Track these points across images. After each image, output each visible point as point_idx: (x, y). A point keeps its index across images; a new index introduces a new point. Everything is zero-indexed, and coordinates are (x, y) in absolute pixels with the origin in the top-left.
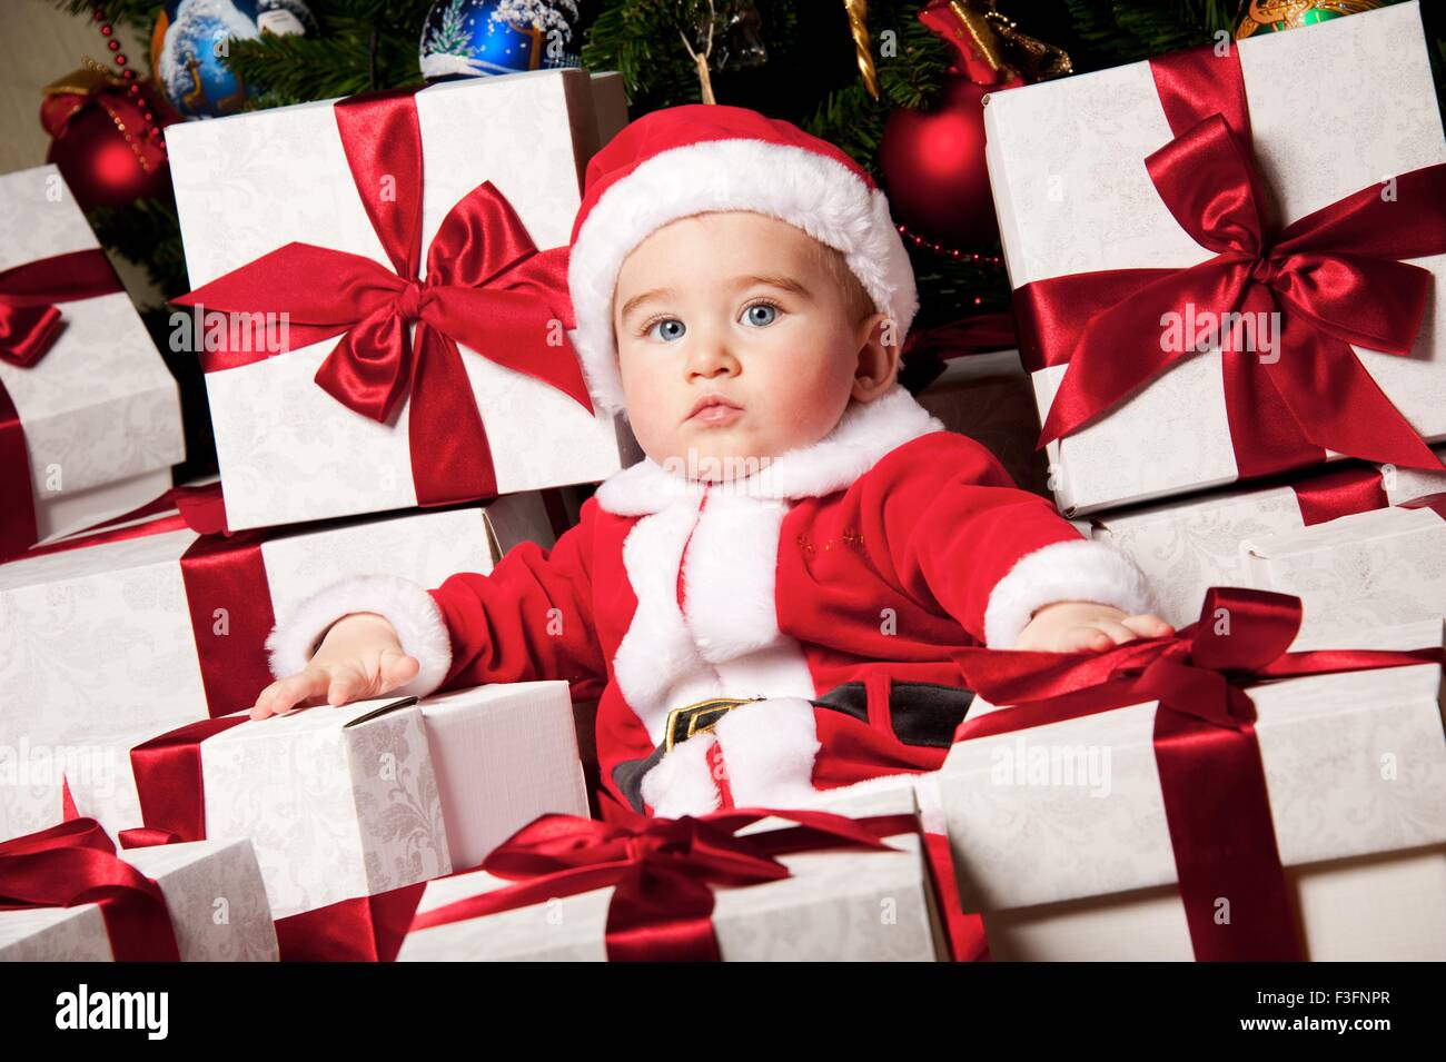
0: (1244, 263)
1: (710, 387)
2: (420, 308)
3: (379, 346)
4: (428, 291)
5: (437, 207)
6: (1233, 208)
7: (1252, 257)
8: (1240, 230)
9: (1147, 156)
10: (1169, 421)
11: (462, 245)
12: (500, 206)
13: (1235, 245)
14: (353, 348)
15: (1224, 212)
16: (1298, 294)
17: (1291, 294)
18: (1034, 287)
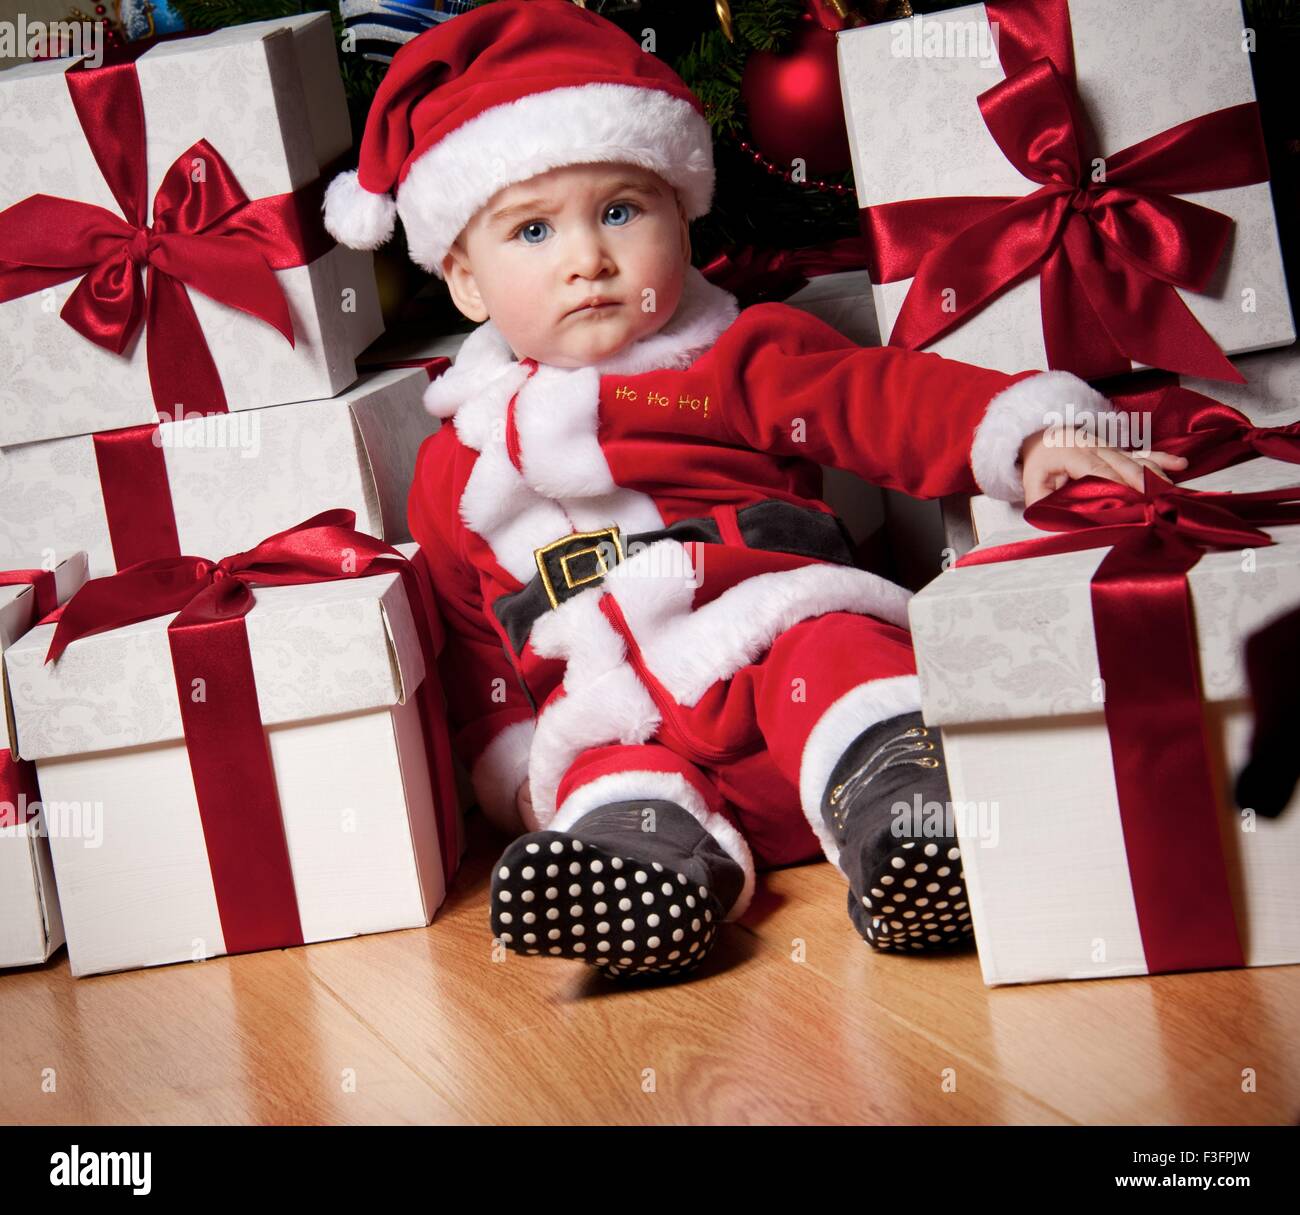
0: (1064, 194)
1: (598, 289)
2: (149, 252)
3: (114, 287)
4: (156, 237)
5: (159, 163)
6: (1054, 143)
7: (1073, 188)
8: (1060, 163)
9: (979, 94)
10: (991, 334)
11: (183, 197)
12: (216, 161)
13: (1056, 177)
14: (93, 289)
15: (1048, 147)
16: (1109, 227)
17: (1104, 225)
18: (873, 210)
